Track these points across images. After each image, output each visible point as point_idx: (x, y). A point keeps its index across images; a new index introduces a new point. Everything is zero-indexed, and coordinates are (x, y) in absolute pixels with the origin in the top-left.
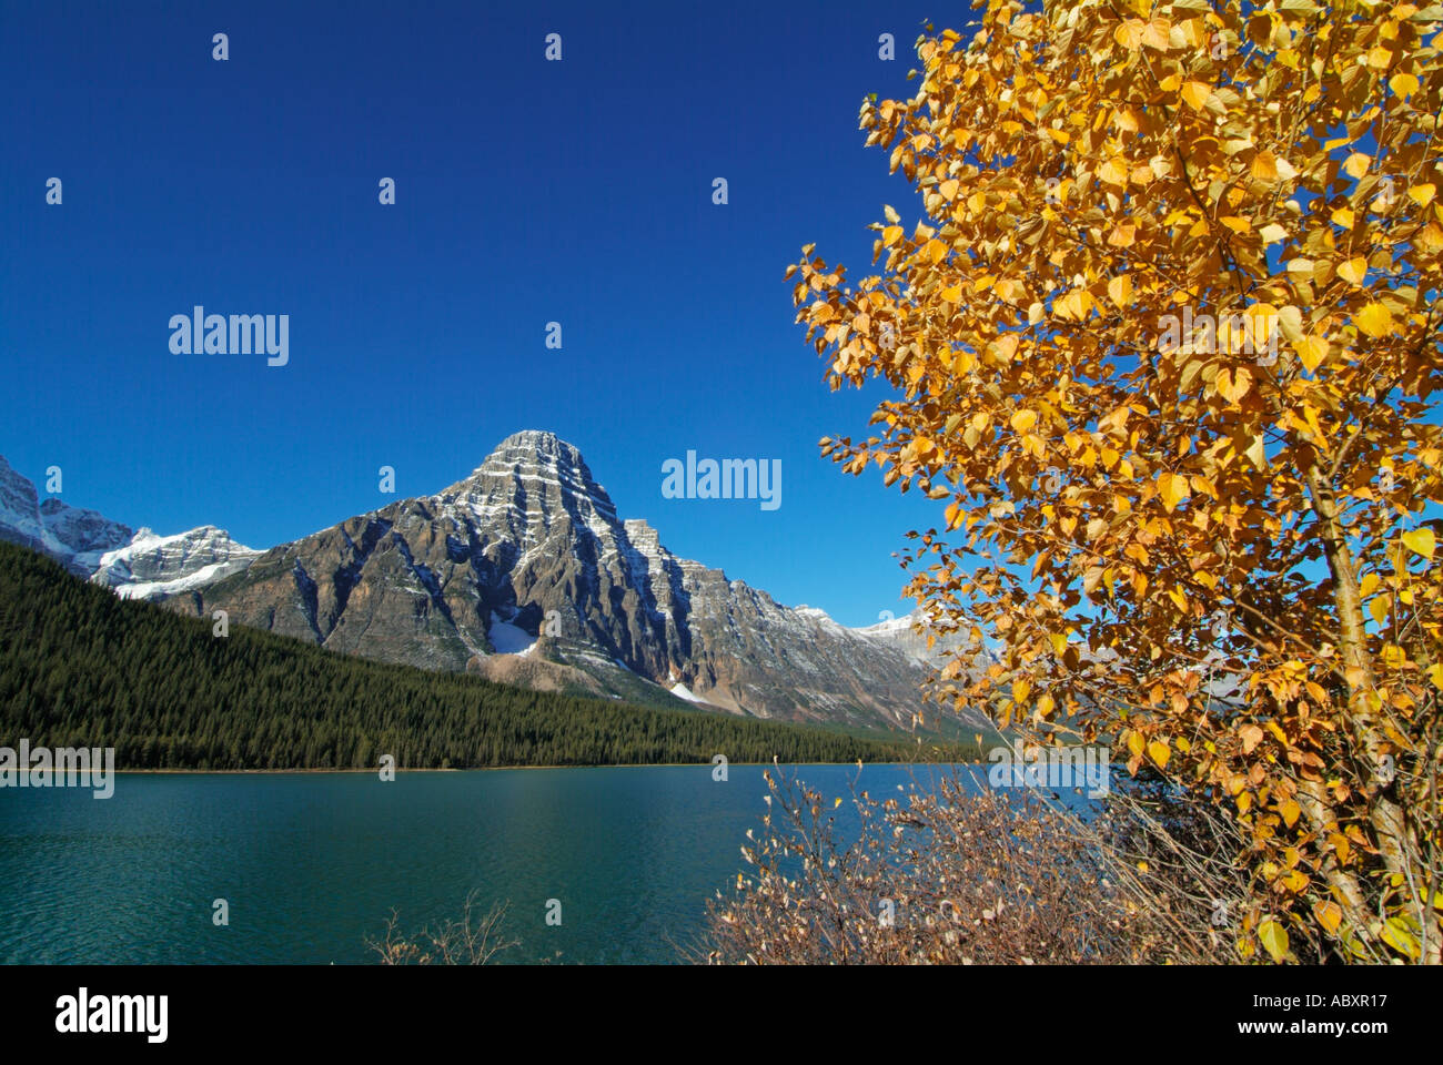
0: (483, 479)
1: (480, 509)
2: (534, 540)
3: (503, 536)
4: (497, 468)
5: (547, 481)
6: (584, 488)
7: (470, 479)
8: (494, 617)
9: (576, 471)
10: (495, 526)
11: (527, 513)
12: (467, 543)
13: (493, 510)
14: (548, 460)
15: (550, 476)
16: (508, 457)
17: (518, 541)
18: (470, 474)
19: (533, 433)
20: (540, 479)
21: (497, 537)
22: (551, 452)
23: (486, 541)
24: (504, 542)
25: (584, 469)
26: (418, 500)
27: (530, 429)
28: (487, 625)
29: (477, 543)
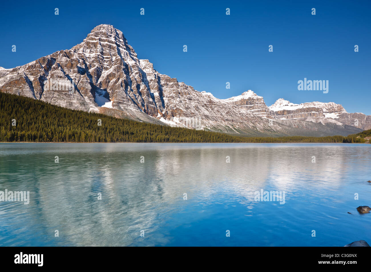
0: (88, 43)
1: (87, 55)
2: (108, 67)
3: (97, 65)
4: (92, 39)
5: (111, 44)
6: (125, 47)
7: (82, 43)
8: (96, 94)
9: (121, 40)
10: (93, 61)
11: (105, 57)
12: (84, 67)
13: (93, 55)
14: (111, 36)
15: (112, 42)
16: (96, 35)
17: (102, 67)
18: (83, 41)
19: (105, 25)
20: (109, 43)
21: (94, 66)
22: (112, 33)
23: (90, 66)
24: (97, 67)
25: (124, 39)
26: (64, 51)
27: (103, 24)
28: (94, 97)
29: (87, 68)
